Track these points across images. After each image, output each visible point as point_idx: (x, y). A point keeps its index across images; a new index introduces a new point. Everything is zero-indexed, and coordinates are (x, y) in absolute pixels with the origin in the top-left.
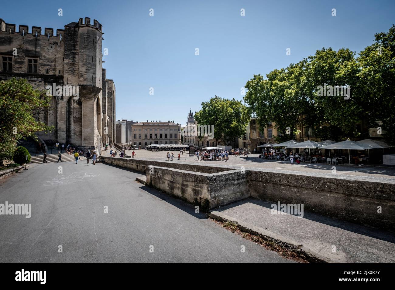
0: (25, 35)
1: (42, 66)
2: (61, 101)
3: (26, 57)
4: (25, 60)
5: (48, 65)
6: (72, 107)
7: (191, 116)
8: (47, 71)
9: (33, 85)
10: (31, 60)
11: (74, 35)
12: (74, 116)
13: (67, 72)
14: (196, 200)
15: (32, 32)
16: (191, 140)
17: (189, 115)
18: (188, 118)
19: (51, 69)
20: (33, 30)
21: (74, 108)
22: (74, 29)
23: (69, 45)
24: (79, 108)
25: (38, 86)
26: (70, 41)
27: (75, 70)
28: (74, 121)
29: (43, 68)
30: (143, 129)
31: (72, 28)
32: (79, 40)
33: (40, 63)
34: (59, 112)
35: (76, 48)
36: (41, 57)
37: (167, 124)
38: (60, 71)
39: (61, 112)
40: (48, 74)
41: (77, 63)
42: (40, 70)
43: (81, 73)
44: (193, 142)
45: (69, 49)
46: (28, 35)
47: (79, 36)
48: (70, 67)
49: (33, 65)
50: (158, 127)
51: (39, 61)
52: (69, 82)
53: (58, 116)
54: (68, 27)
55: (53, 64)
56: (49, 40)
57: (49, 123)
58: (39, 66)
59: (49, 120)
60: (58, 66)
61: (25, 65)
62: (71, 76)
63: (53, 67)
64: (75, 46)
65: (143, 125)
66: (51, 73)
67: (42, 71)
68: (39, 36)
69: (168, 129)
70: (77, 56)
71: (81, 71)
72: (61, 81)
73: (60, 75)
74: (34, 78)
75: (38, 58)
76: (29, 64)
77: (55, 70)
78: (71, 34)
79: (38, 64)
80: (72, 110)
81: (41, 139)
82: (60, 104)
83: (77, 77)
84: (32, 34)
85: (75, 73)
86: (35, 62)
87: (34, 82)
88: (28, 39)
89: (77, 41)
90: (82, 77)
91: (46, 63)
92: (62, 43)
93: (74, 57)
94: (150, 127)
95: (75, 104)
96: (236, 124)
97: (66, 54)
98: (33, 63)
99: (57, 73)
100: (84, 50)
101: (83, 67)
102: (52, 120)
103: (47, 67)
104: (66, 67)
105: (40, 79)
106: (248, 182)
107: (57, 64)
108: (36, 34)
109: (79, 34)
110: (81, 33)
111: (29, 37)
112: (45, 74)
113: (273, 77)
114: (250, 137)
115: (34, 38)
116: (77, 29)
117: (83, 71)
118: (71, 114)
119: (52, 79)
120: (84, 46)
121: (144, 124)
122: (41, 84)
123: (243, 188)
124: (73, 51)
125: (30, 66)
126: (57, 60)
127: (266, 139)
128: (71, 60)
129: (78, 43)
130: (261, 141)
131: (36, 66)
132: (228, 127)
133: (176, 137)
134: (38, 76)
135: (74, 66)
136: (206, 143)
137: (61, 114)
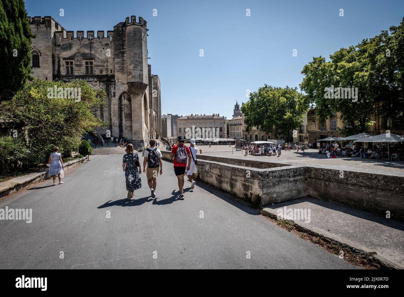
0: (82, 40)
1: (97, 67)
2: (113, 98)
3: (84, 60)
4: (83, 63)
5: (101, 66)
6: (123, 104)
7: (237, 108)
8: (101, 71)
9: (90, 85)
10: (88, 62)
11: (122, 35)
12: (125, 112)
13: (117, 71)
14: (246, 195)
15: (87, 37)
16: (238, 134)
17: (235, 107)
18: (234, 111)
19: (104, 70)
20: (88, 34)
21: (125, 105)
22: (122, 29)
23: (118, 45)
24: (129, 104)
25: (94, 86)
26: (118, 41)
27: (124, 68)
28: (125, 117)
29: (97, 69)
30: (187, 122)
31: (120, 28)
32: (126, 39)
33: (95, 64)
34: (112, 109)
35: (124, 47)
36: (95, 59)
37: (212, 118)
38: (111, 70)
39: (114, 108)
40: (102, 74)
41: (125, 62)
42: (95, 71)
43: (129, 71)
44: (240, 136)
45: (118, 48)
46: (84, 40)
47: (126, 35)
48: (120, 66)
49: (89, 67)
50: (202, 121)
51: (95, 63)
52: (119, 80)
53: (112, 113)
54: (116, 28)
55: (106, 64)
56: (101, 42)
57: (104, 119)
58: (95, 67)
59: (104, 116)
60: (110, 66)
61: (83, 67)
62: (121, 74)
63: (106, 67)
64: (123, 45)
65: (187, 119)
66: (104, 73)
67: (97, 72)
68: (93, 39)
69: (213, 122)
70: (125, 55)
71: (130, 69)
72: (113, 80)
73: (112, 74)
74: (91, 79)
75: (93, 60)
76: (86, 66)
77: (107, 69)
78: (119, 34)
79: (93, 65)
80: (123, 107)
81: (99, 134)
82: (113, 101)
83: (126, 75)
84: (87, 38)
85: (124, 71)
86: (90, 64)
87: (91, 83)
88: (84, 43)
89: (125, 40)
90: (130, 75)
91: (100, 64)
92: (112, 43)
93: (123, 56)
94: (194, 121)
95: (126, 100)
96: (290, 116)
97: (116, 54)
98: (89, 65)
99: (109, 73)
100: (132, 49)
101: (131, 64)
102: (107, 117)
103: (101, 68)
104: (117, 66)
105: (95, 79)
106: (306, 179)
107: (109, 64)
108: (91, 38)
109: (126, 33)
110: (128, 32)
111: (85, 42)
112: (99, 74)
113: (338, 58)
114: (307, 130)
115: (89, 41)
116: (124, 28)
117: (131, 69)
118: (122, 111)
119: (105, 79)
120: (131, 44)
121: (189, 118)
122: (96, 84)
123: (300, 186)
124: (122, 50)
125: (87, 68)
126: (108, 60)
127: (329, 132)
128: (120, 59)
129: (126, 42)
130: (322, 134)
131: (92, 67)
132: (281, 118)
133: (222, 131)
134: (94, 76)
135: (123, 64)
136: (254, 137)
137: (114, 110)
